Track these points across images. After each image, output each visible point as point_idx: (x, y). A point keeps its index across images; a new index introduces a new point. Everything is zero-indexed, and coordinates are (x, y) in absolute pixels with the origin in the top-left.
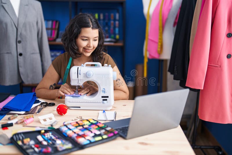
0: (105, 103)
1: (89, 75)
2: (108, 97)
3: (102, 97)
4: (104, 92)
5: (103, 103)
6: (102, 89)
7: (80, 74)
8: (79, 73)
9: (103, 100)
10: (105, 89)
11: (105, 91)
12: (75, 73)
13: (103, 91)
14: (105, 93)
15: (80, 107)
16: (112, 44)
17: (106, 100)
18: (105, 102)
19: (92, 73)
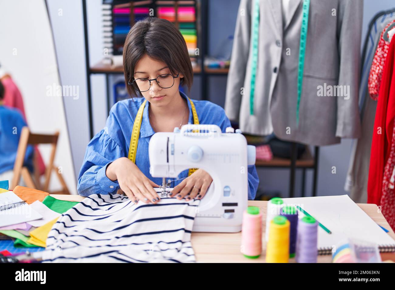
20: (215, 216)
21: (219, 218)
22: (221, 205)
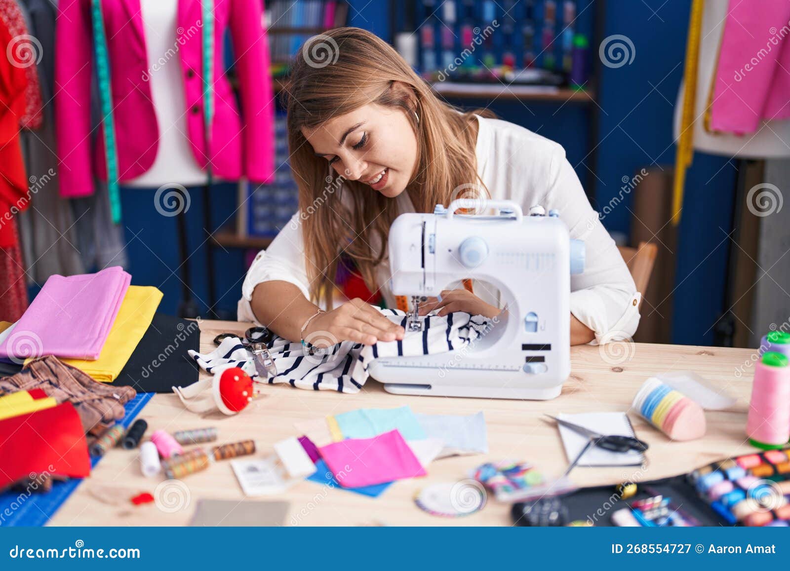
0: (536, 372)
1: (474, 256)
2: (547, 347)
3: (526, 347)
4: (533, 326)
5: (528, 370)
6: (524, 314)
7: (433, 252)
8: (430, 247)
9: (529, 359)
10: (535, 315)
11: (536, 323)
12: (413, 245)
13: (527, 323)
14: (536, 330)
15: (428, 386)
16: (551, 92)
17: (541, 359)
18: (535, 366)
19: (482, 247)
20: (508, 367)
21: (517, 373)
22: (520, 347)
